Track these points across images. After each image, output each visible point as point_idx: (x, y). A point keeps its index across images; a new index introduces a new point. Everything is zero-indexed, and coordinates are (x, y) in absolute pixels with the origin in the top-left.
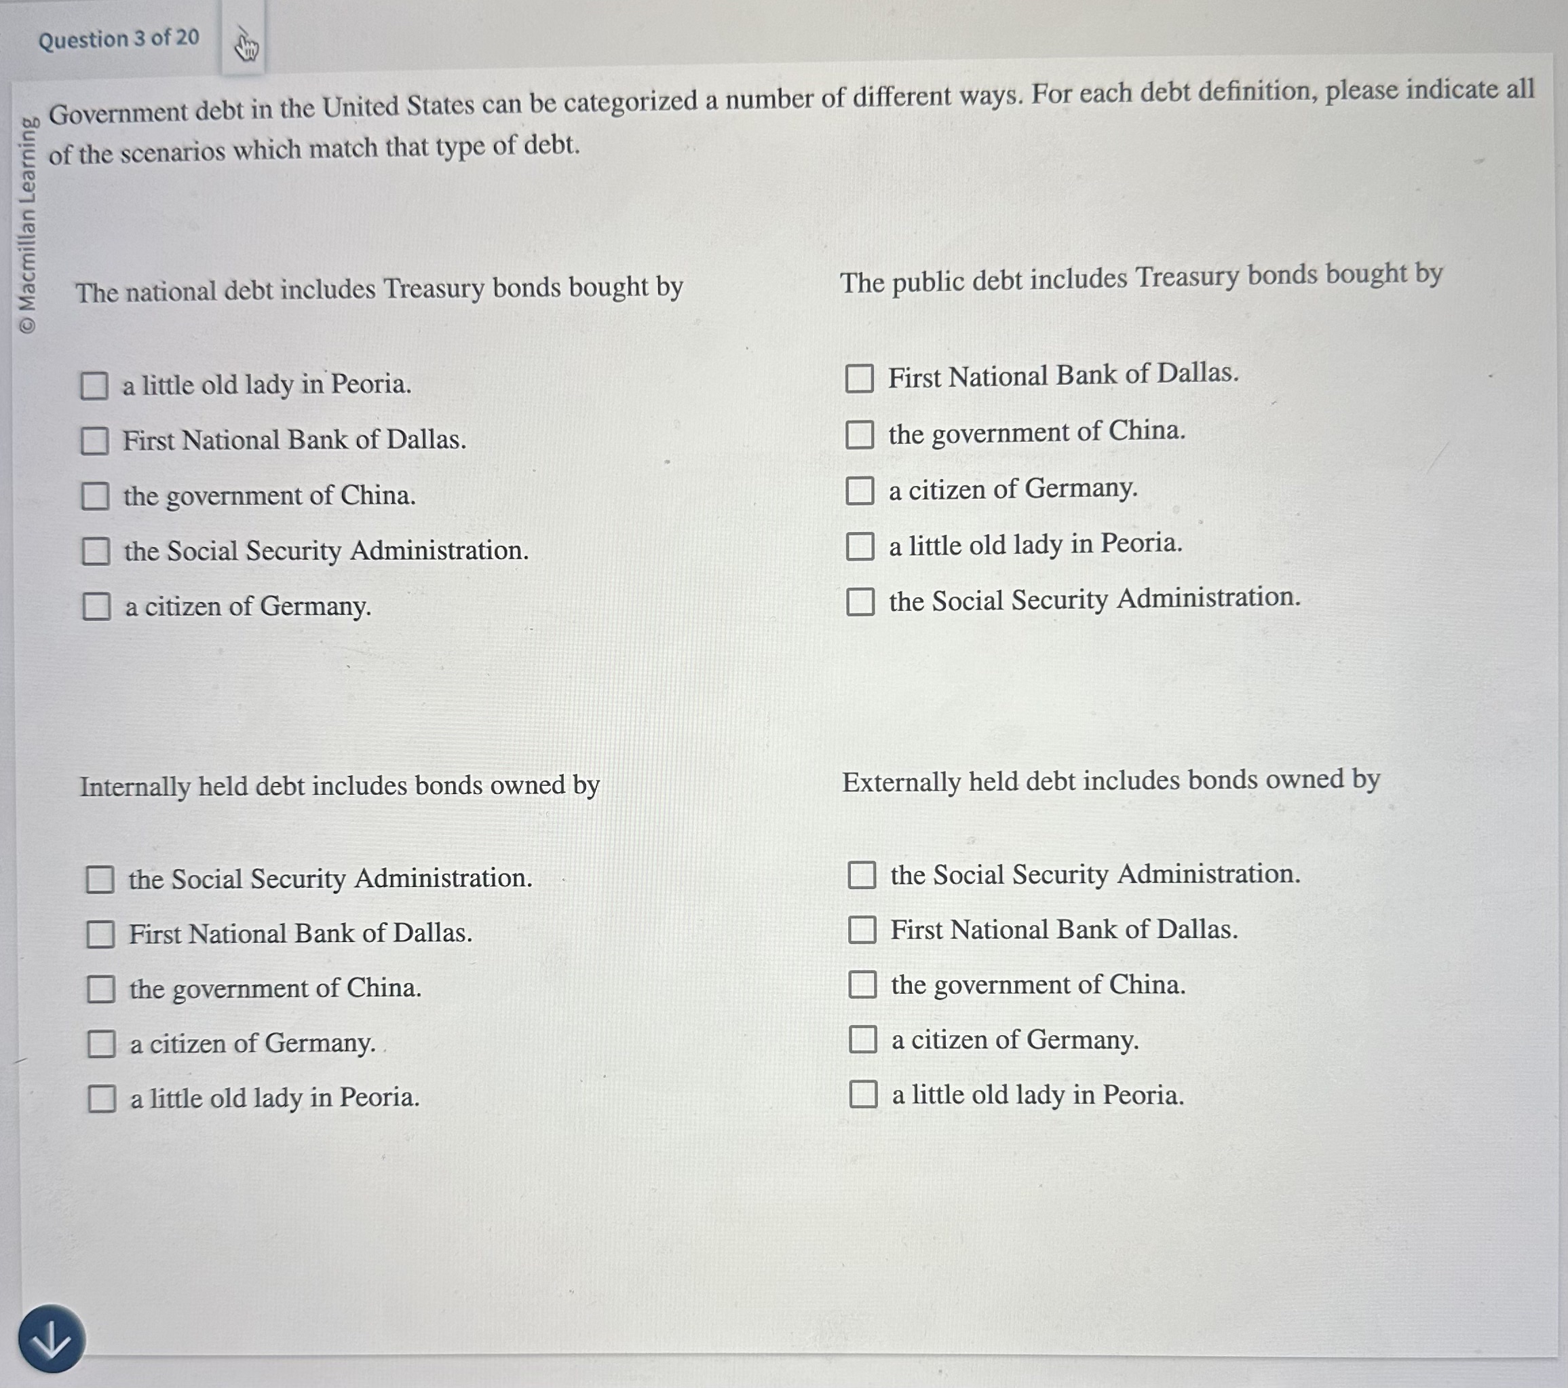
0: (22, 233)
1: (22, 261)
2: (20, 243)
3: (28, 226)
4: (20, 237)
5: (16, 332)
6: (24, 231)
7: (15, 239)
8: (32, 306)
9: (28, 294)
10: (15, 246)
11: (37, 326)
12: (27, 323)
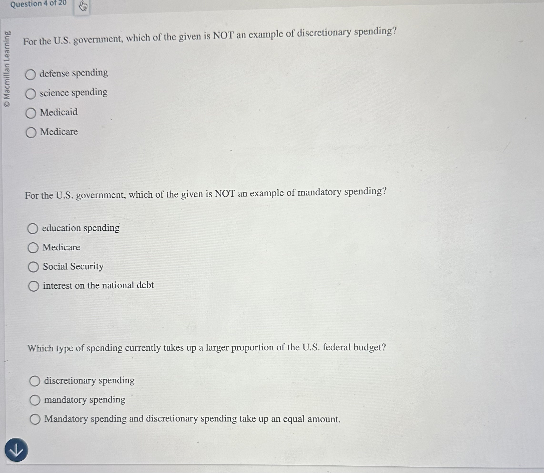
9: (7, 93)
10: (2, 76)
11: (10, 104)
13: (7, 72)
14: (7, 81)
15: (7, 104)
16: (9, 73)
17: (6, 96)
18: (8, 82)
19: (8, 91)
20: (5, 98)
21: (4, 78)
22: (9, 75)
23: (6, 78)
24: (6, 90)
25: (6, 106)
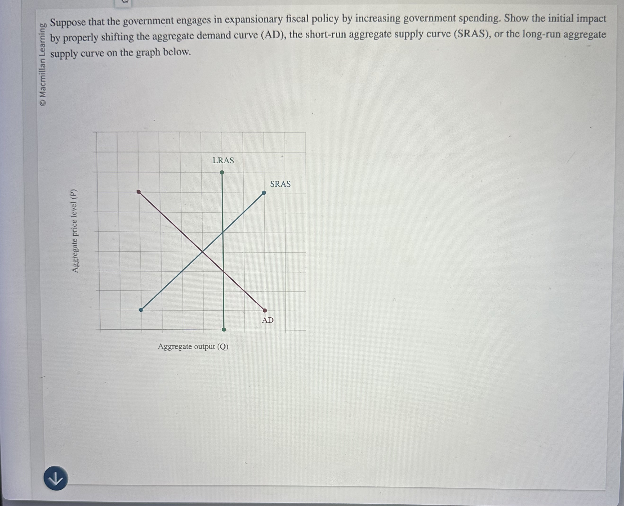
0: (41, 68)
1: (41, 78)
2: (40, 72)
3: (43, 65)
4: (40, 69)
5: (38, 105)
6: (41, 67)
7: (38, 70)
8: (44, 96)
9: (43, 91)
10: (38, 73)
11: (46, 103)
12: (43, 102)
13: (43, 68)
14: (43, 77)
15: (43, 103)
16: (45, 69)
17: (41, 94)
18: (44, 79)
19: (44, 89)
20: (41, 96)
21: (40, 74)
22: (45, 71)
23: (42, 74)
24: (42, 88)
25: (41, 104)
